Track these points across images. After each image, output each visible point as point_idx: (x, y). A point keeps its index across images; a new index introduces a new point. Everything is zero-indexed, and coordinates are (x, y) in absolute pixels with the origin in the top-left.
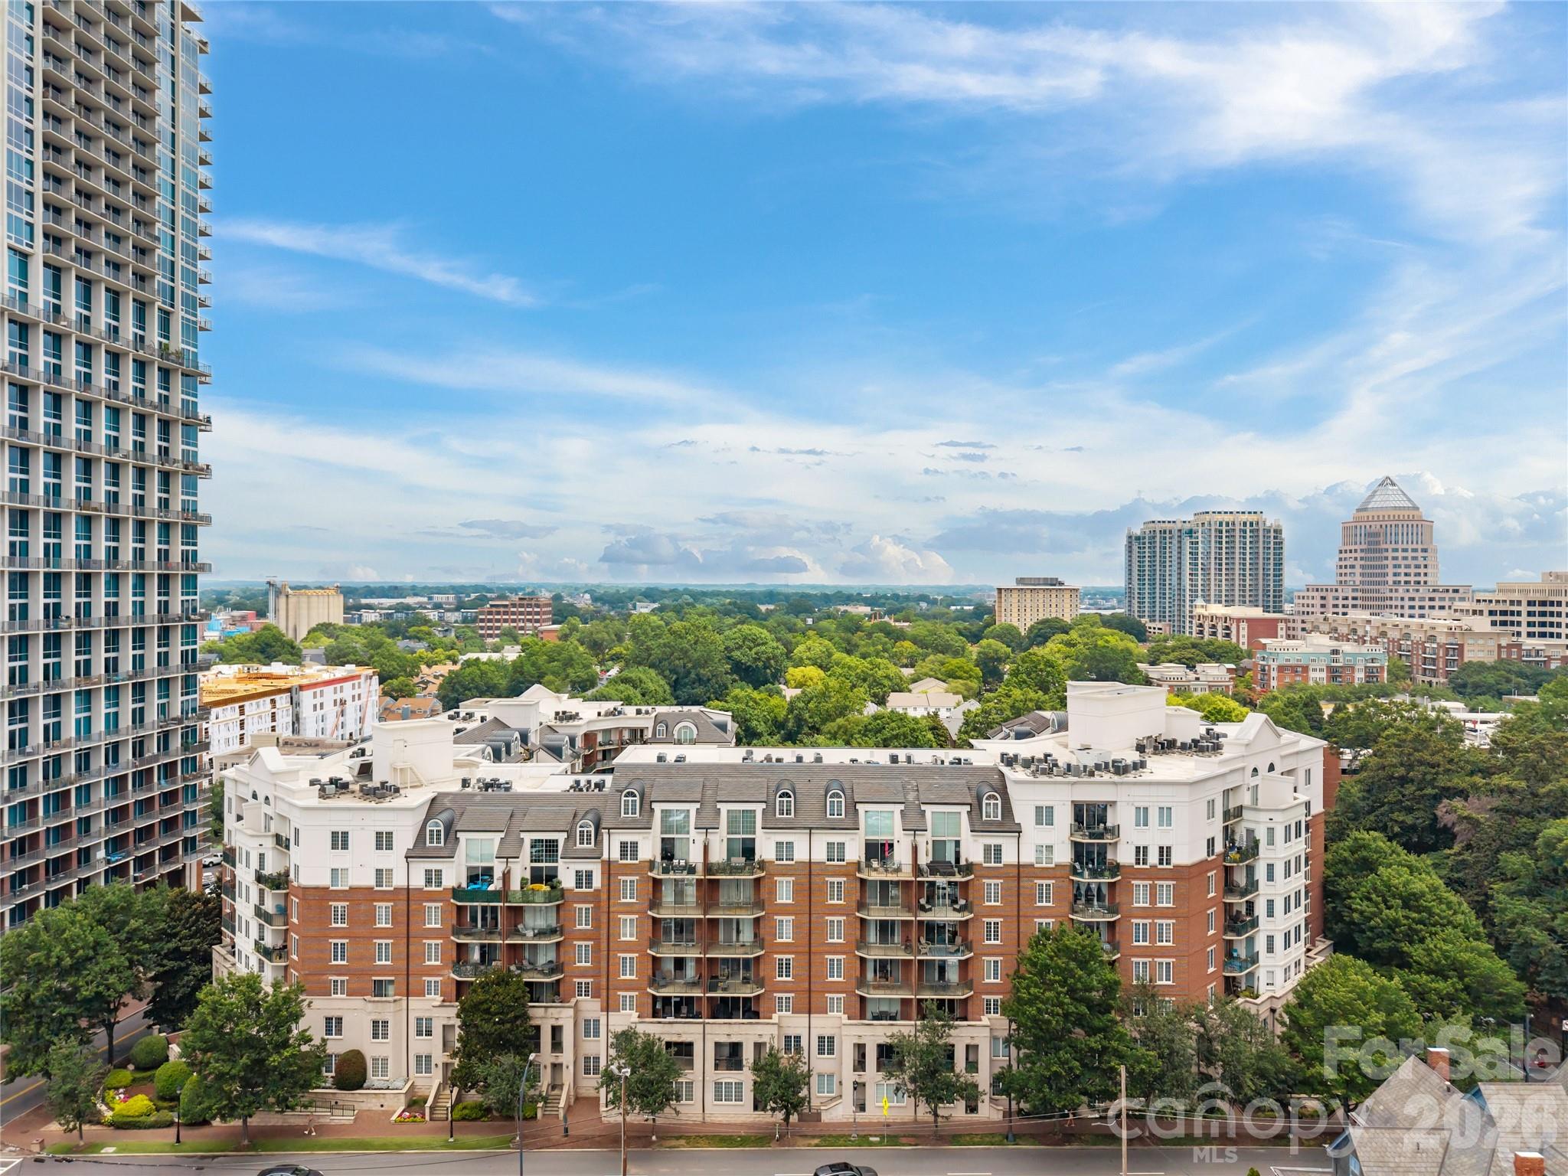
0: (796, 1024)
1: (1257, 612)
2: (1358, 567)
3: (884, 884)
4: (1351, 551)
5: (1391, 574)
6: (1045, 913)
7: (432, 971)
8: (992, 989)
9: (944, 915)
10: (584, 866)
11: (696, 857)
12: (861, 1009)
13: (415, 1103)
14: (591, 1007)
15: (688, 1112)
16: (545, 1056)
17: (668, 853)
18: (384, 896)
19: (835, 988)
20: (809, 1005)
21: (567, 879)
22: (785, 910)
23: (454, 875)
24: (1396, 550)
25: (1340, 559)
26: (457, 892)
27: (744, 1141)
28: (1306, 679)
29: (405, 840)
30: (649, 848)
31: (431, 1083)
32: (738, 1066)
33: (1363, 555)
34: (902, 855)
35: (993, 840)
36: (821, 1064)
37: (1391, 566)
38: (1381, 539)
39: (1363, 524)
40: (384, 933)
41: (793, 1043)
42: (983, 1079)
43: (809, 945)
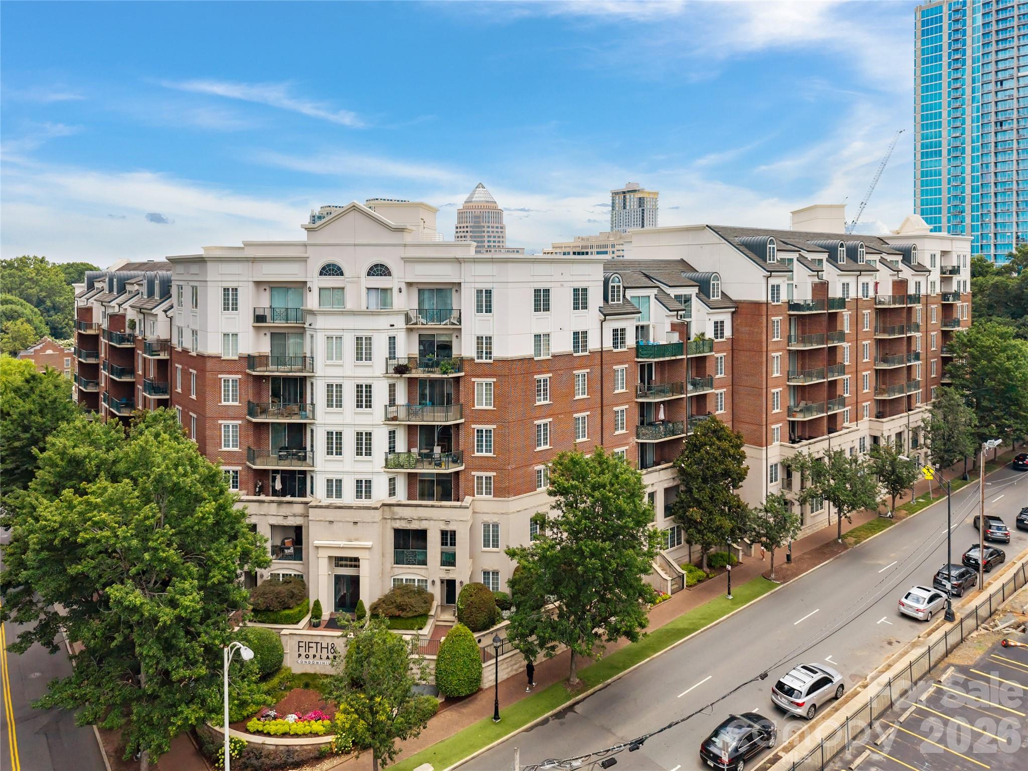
2: (468, 237)
4: (464, 227)
5: (486, 241)
7: (621, 441)
10: (720, 317)
18: (582, 362)
19: (866, 397)
20: (857, 413)
21: (709, 329)
22: (847, 338)
24: (489, 227)
25: (457, 232)
29: (596, 296)
33: (471, 229)
35: (918, 278)
37: (486, 237)
38: (481, 220)
39: (471, 211)
40: (582, 406)
43: (857, 366)
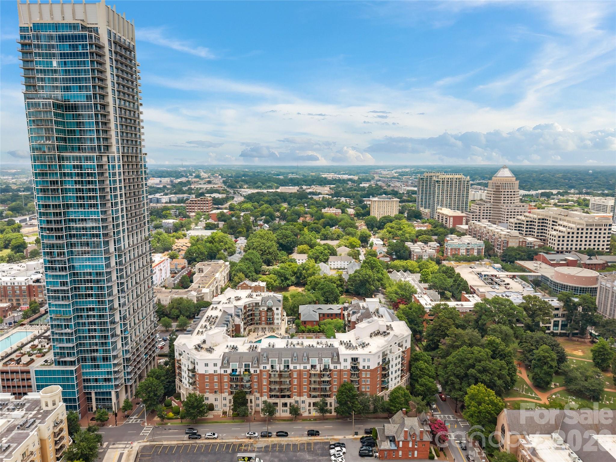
0: (298, 398)
1: (458, 213)
2: (492, 197)
3: (315, 374)
4: (490, 191)
5: (502, 200)
6: (345, 378)
7: (226, 389)
8: (335, 392)
9: (326, 379)
10: (255, 369)
11: (278, 369)
12: (310, 396)
13: (225, 413)
14: (258, 395)
15: (277, 415)
16: (249, 404)
17: (272, 367)
18: (216, 375)
19: (305, 392)
20: (300, 395)
21: (252, 371)
22: (295, 378)
23: (229, 371)
24: (505, 192)
26: (230, 374)
27: (288, 420)
28: (459, 252)
29: (219, 365)
30: (268, 367)
31: (227, 409)
32: (287, 406)
33: (494, 193)
34: (318, 367)
35: (335, 365)
36: (302, 405)
37: (503, 197)
38: (500, 188)
39: (495, 182)
40: (216, 382)
41: (297, 402)
42: (333, 408)
43: (300, 385)
